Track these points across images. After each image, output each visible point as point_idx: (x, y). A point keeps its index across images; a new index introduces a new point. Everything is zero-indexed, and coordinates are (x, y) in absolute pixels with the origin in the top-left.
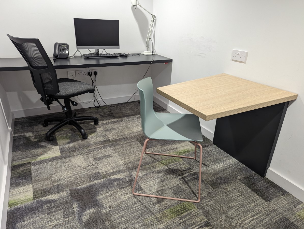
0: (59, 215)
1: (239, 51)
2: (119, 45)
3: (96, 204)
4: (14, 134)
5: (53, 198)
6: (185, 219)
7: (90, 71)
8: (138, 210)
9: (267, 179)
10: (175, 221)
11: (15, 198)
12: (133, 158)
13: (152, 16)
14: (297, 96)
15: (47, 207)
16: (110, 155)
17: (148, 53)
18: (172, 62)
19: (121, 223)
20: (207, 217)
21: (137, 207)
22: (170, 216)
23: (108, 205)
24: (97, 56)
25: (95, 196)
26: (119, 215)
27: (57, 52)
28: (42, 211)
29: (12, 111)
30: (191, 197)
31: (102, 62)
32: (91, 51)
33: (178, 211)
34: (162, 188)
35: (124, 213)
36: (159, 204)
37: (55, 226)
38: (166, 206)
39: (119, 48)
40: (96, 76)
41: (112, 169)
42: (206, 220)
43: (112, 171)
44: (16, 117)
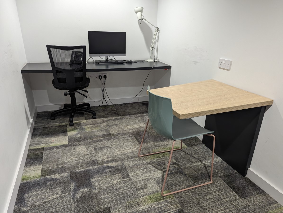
0: (58, 191)
1: (225, 60)
2: (125, 53)
3: (89, 185)
4: (35, 124)
5: (56, 177)
6: (162, 205)
7: (101, 75)
8: (123, 193)
9: (247, 179)
10: (153, 206)
11: (27, 174)
12: (128, 150)
13: (156, 28)
14: (272, 102)
15: (50, 184)
16: (108, 146)
17: (151, 60)
18: (171, 68)
19: (106, 202)
20: (182, 205)
21: (122, 191)
22: (149, 201)
23: (99, 187)
24: (107, 62)
25: (89, 179)
26: (106, 196)
27: (73, 59)
28: (46, 186)
29: (36, 106)
30: (171, 187)
31: (111, 67)
32: (102, 58)
33: (157, 198)
34: (147, 178)
35: (111, 195)
36: (142, 190)
37: (54, 199)
38: (147, 193)
39: (125, 56)
40: (105, 79)
41: (108, 158)
42: (181, 208)
43: (107, 160)
44: (38, 111)
